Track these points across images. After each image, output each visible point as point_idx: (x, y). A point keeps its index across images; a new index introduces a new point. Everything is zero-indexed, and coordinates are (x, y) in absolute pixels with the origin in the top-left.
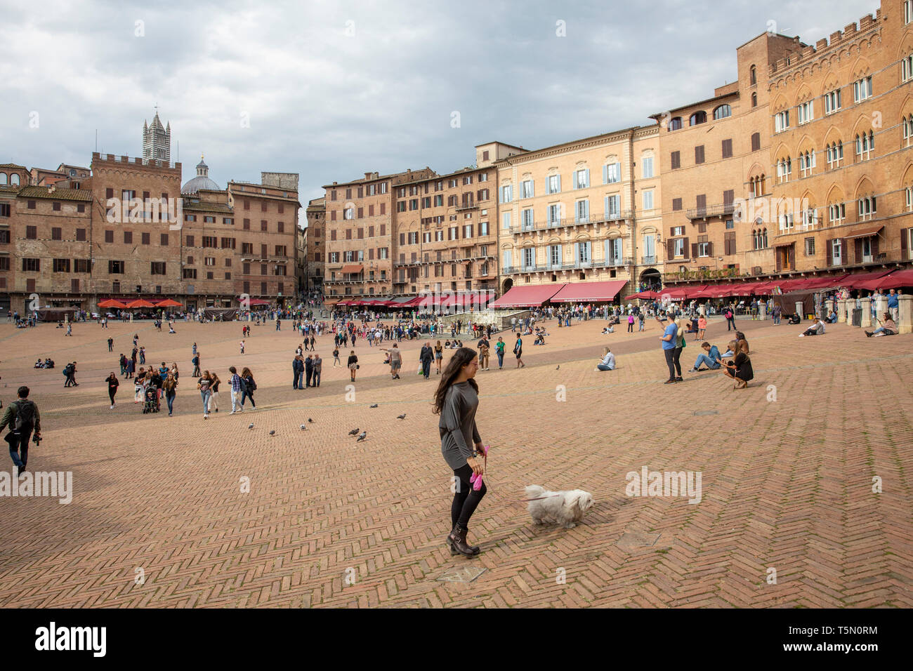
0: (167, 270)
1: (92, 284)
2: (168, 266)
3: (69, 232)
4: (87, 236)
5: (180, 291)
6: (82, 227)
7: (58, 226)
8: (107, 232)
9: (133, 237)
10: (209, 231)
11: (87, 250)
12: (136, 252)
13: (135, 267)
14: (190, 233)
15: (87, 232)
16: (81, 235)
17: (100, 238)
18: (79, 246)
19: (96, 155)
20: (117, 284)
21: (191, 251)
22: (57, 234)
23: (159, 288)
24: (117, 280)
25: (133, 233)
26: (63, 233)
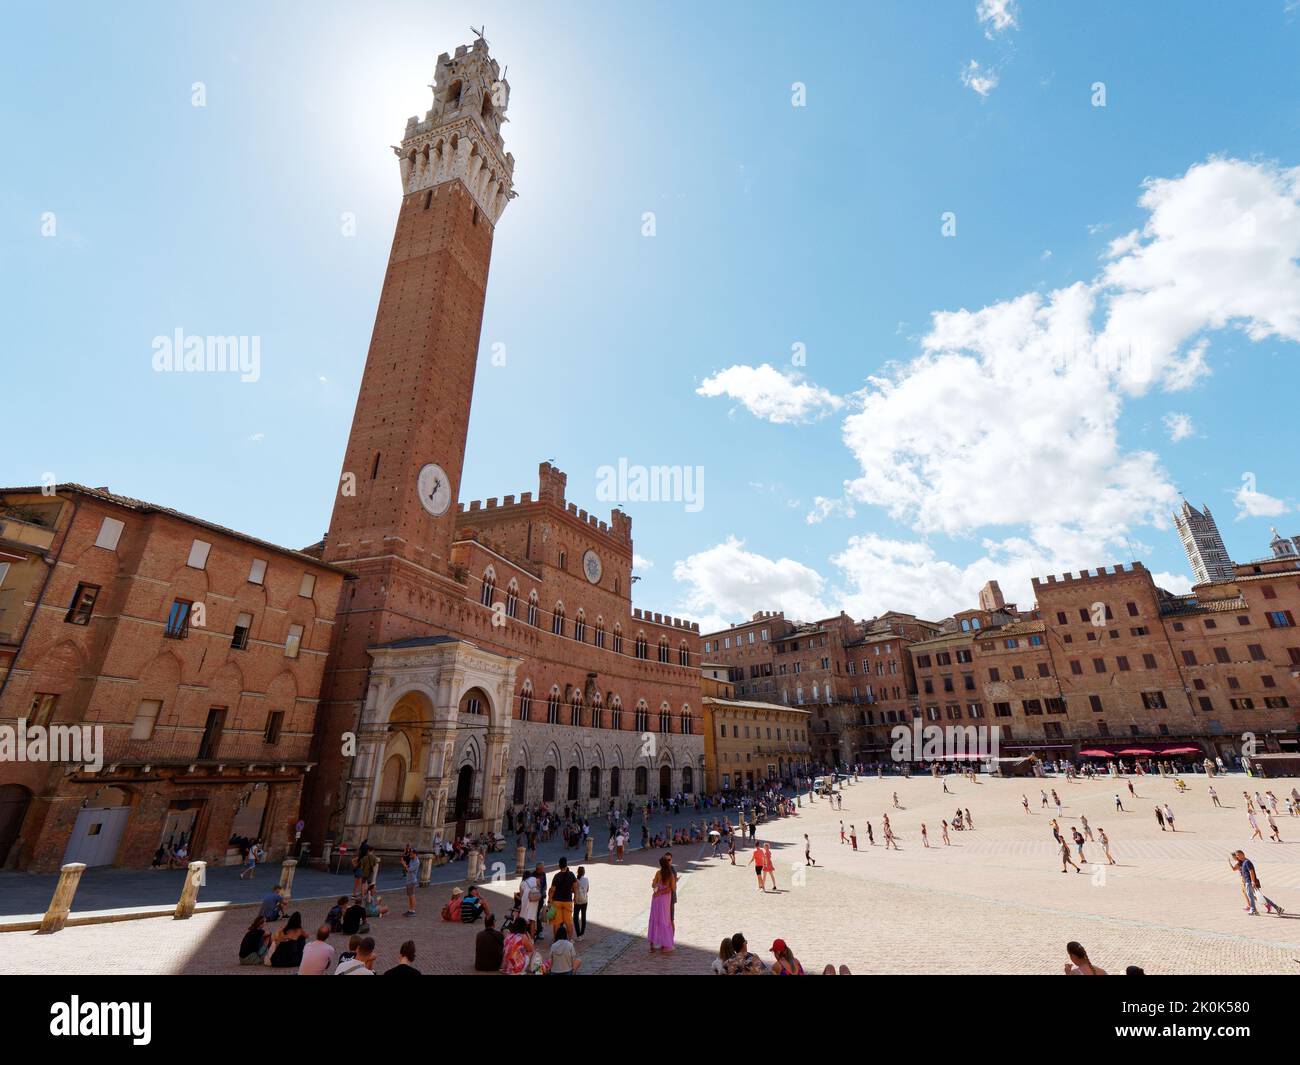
0: (1167, 702)
1: (1072, 728)
2: (1167, 695)
3: (1031, 669)
4: (1051, 671)
5: (1198, 728)
6: (1043, 662)
7: (1017, 664)
8: (1072, 663)
9: (1106, 664)
10: (1214, 640)
11: (1055, 686)
12: (1115, 679)
13: (1120, 701)
14: (1187, 646)
15: (1049, 666)
16: (1043, 671)
17: (1066, 671)
18: (1045, 682)
19: (1035, 581)
20: (1103, 726)
21: (1195, 672)
22: (1018, 673)
23: (1163, 727)
24: (1100, 720)
25: (1105, 659)
26: (1024, 670)
